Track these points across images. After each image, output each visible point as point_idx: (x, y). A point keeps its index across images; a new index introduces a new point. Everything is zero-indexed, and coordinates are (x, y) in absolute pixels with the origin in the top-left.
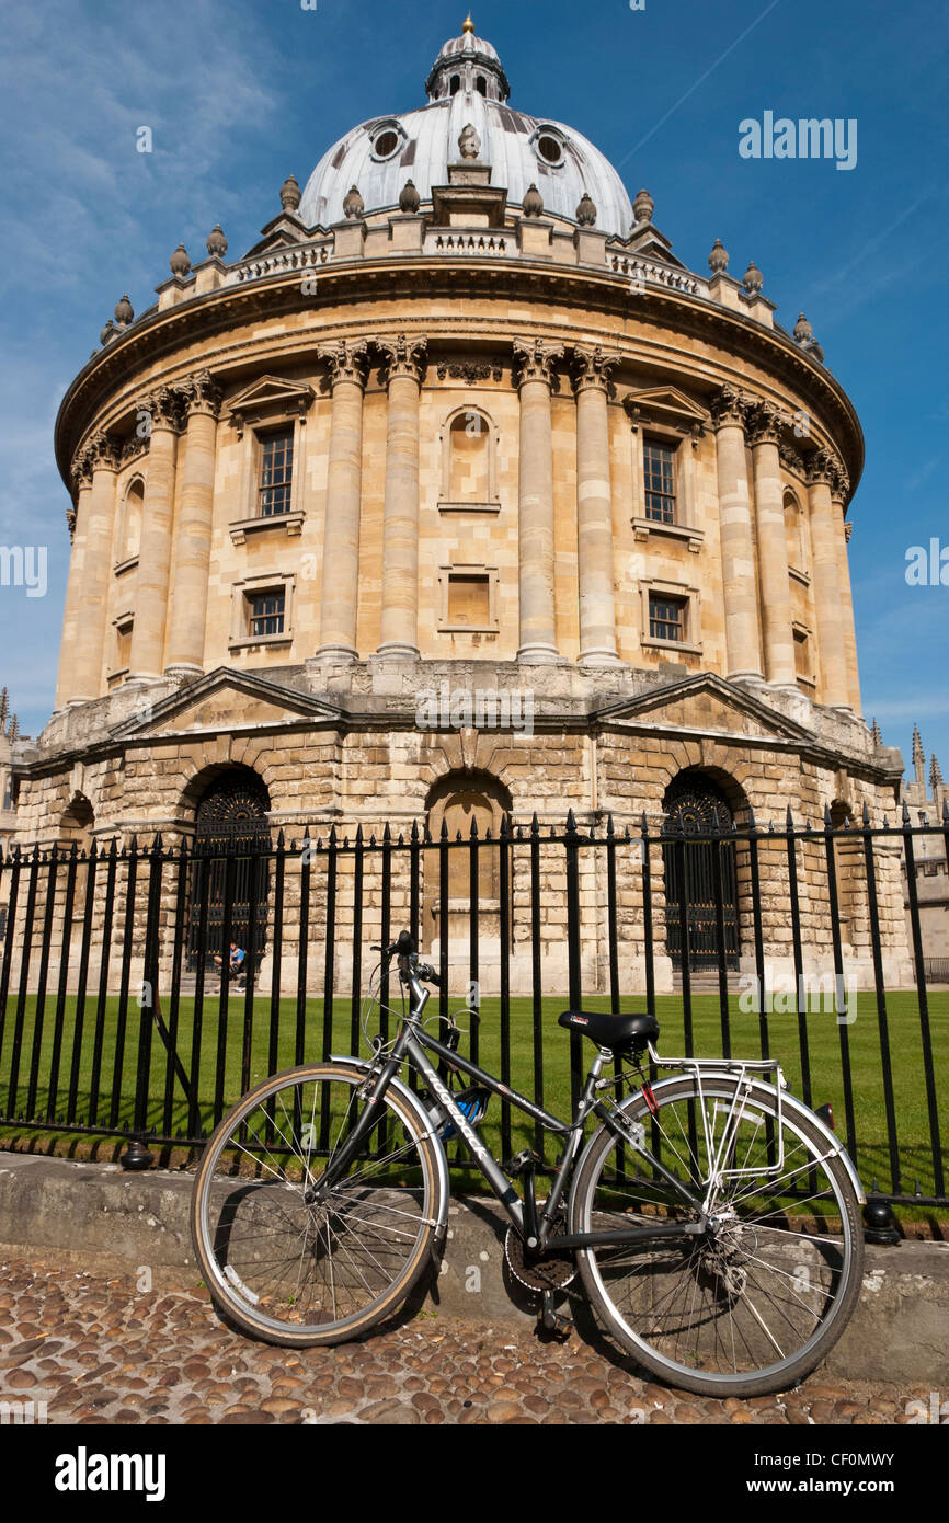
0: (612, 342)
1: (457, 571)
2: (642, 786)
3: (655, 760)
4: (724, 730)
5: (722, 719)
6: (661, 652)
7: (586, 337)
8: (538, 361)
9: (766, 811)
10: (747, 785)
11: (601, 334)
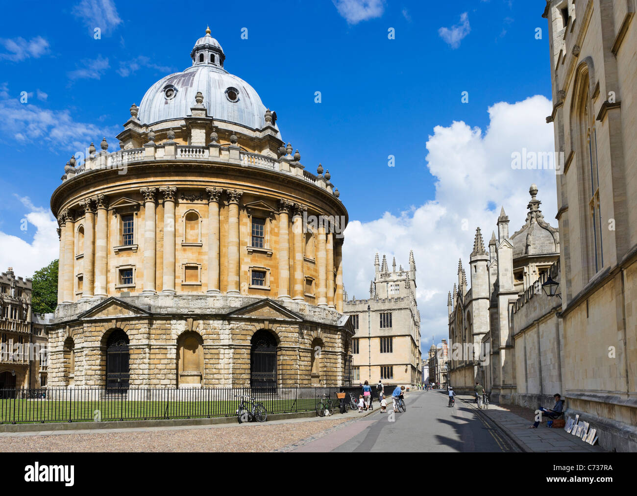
0: (105, 190)
2: (94, 338)
3: (98, 329)
4: (121, 315)
5: (121, 312)
6: (122, 289)
7: (96, 193)
8: (87, 206)
9: (134, 340)
10: (128, 333)
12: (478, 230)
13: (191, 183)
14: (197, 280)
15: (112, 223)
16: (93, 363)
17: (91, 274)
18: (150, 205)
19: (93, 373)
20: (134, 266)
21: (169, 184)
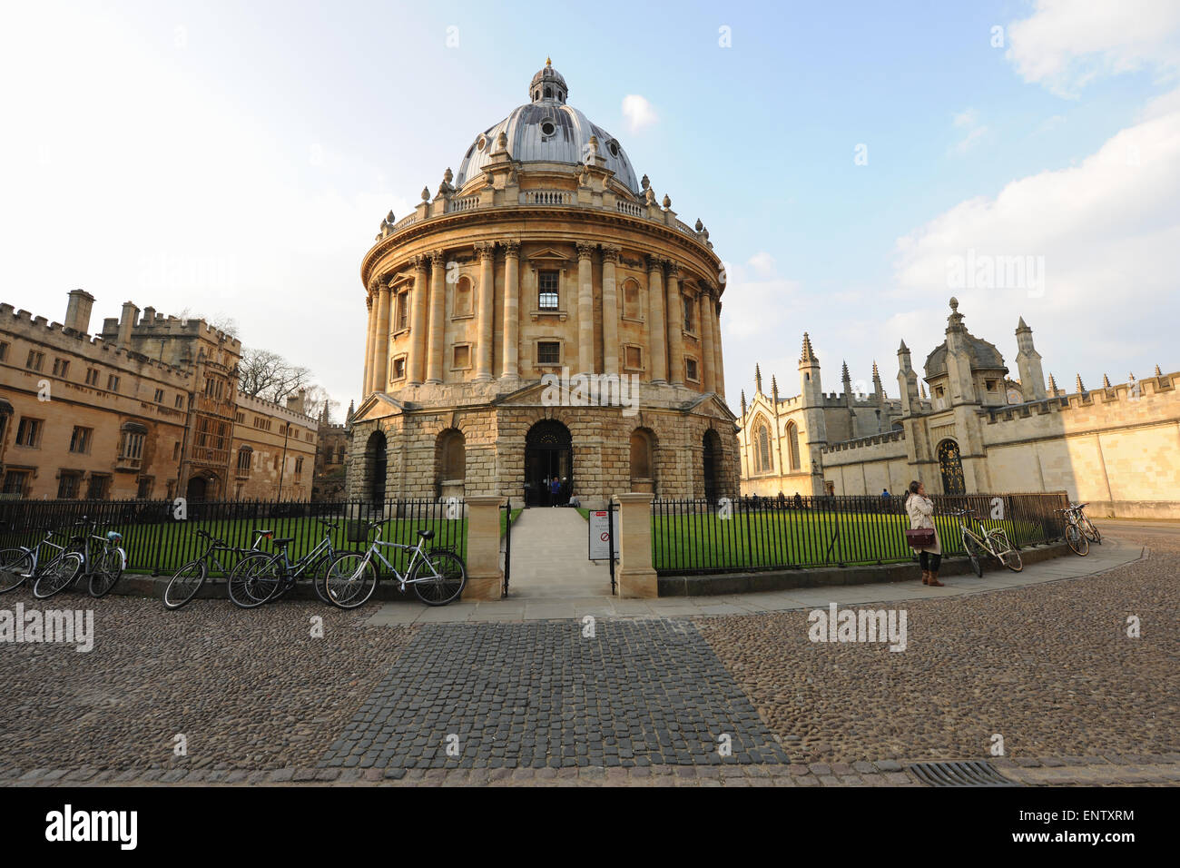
0: (518, 235)
1: (457, 345)
2: (515, 431)
3: (521, 419)
6: (543, 369)
7: (506, 236)
8: (485, 251)
9: (580, 436)
10: (570, 427)
11: (512, 233)
12: (806, 335)
13: (635, 245)
14: (639, 365)
15: (525, 278)
16: (514, 465)
17: (491, 344)
18: (584, 264)
19: (514, 479)
20: (562, 339)
21: (612, 240)
